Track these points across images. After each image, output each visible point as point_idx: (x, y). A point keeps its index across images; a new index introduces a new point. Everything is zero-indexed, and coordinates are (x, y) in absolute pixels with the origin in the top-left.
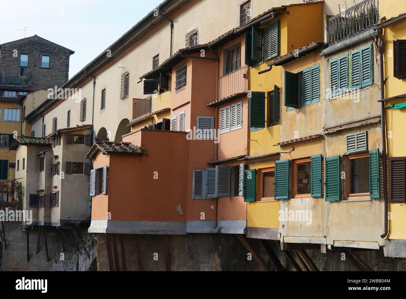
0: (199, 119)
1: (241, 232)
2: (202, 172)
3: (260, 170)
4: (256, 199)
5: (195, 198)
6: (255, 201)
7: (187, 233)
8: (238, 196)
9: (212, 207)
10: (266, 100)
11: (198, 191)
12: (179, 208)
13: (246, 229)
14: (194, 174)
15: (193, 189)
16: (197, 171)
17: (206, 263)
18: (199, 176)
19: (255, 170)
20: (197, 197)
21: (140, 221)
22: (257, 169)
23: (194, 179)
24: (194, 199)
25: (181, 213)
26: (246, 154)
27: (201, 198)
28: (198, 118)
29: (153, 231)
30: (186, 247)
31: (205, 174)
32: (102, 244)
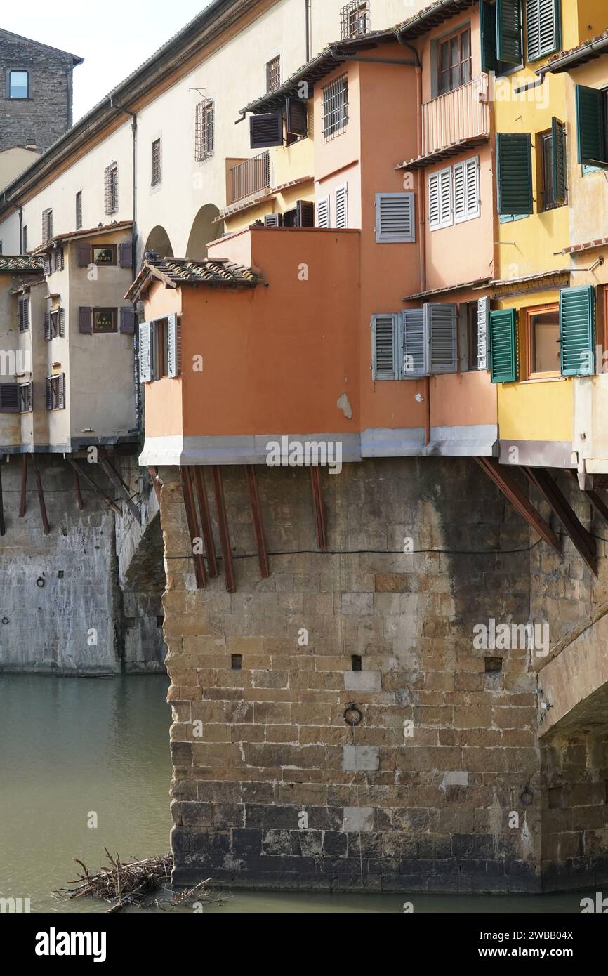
0: (382, 199)
1: (487, 451)
2: (391, 319)
3: (524, 309)
4: (518, 377)
5: (379, 378)
6: (517, 380)
7: (363, 458)
8: (477, 369)
9: (418, 398)
10: (533, 151)
11: (385, 362)
12: (343, 403)
13: (498, 446)
14: (374, 323)
15: (373, 358)
16: (380, 316)
17: (408, 524)
18: (385, 328)
19: (514, 310)
20: (383, 376)
21: (256, 436)
22: (518, 309)
23: (374, 335)
24: (376, 380)
25: (348, 414)
26: (492, 276)
27: (391, 378)
28: (378, 197)
30: (362, 489)
31: (398, 324)
32: (173, 490)
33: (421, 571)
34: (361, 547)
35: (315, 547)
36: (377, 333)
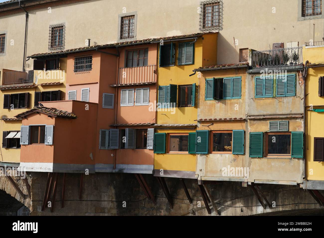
0: (105, 95)
1: (151, 172)
2: (105, 131)
4: (166, 151)
5: (101, 148)
6: (165, 153)
7: (95, 172)
9: (112, 155)
11: (103, 144)
12: (91, 155)
13: (154, 171)
14: (100, 132)
15: (100, 143)
16: (102, 130)
17: (106, 193)
18: (104, 134)
20: (102, 148)
21: (71, 164)
22: (167, 133)
23: (100, 136)
24: (100, 149)
25: (92, 159)
26: (155, 123)
27: (105, 149)
29: (78, 171)
30: (93, 182)
31: (107, 133)
32: (35, 180)
33: (109, 207)
34: (91, 199)
35: (78, 199)
36: (101, 135)
